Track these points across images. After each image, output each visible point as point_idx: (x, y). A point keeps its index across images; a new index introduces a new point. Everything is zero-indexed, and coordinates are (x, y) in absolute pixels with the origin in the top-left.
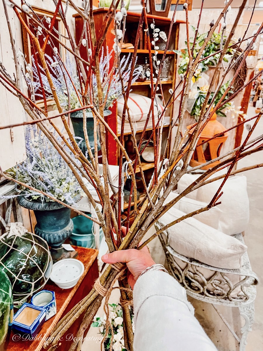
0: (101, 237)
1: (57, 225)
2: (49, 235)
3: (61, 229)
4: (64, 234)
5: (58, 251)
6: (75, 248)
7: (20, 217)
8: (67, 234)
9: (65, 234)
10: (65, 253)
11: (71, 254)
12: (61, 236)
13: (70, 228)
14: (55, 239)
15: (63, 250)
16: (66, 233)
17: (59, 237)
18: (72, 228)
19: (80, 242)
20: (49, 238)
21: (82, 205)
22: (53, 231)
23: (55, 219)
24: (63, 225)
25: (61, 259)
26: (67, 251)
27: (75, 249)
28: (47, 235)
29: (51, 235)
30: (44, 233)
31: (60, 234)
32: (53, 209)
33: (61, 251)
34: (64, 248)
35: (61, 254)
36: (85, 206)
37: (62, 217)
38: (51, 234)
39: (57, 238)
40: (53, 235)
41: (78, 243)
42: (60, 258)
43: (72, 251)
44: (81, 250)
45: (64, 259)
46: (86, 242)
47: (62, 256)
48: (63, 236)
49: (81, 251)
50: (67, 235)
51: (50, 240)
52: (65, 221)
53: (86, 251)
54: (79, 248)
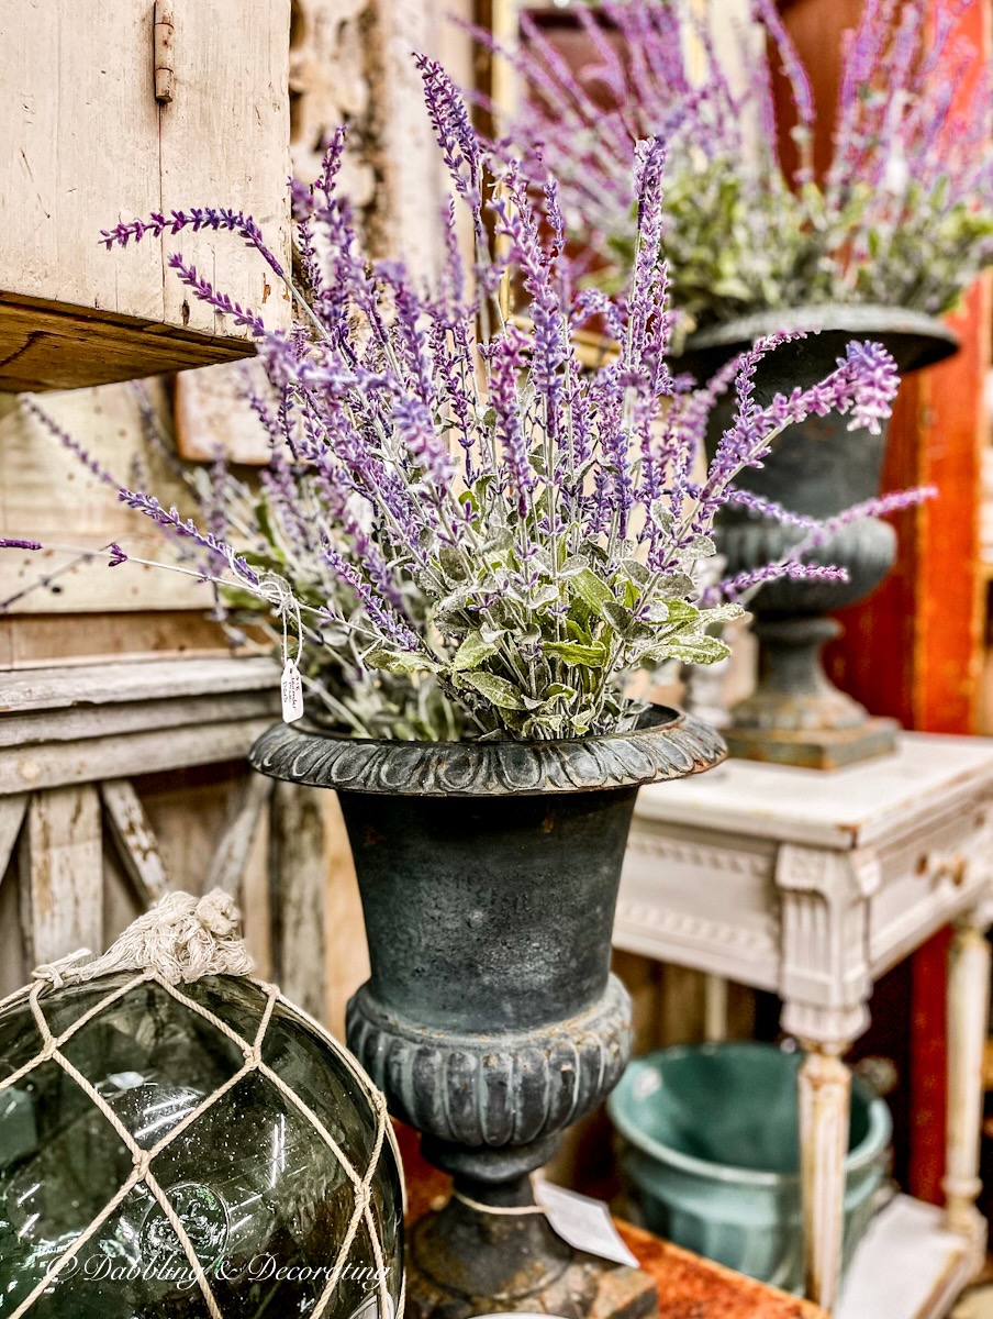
0: (856, 1222)
1: (486, 979)
2: (424, 1054)
3: (524, 1022)
4: (540, 1071)
5: (495, 1228)
6: (646, 1254)
7: (308, 929)
8: (567, 1078)
9: (548, 1076)
10: (545, 1264)
11: (594, 1289)
12: (513, 1082)
13: (594, 1039)
14: (460, 1096)
15: (536, 1236)
16: (556, 1067)
17: (497, 1085)
18: (613, 1038)
19: (695, 1221)
20: (416, 1074)
21: (724, 931)
22: (454, 1029)
23: (477, 916)
24: (537, 994)
25: (510, 1306)
26: (570, 1254)
27: (639, 1257)
28: (406, 1055)
29: (437, 1058)
30: (391, 1030)
31: (509, 1067)
32: (451, 788)
33: (522, 1235)
34: (543, 1221)
35: (516, 1261)
36: (743, 935)
37: (538, 919)
38: (441, 1046)
39: (482, 1097)
40: (451, 1060)
41: (678, 1225)
42: (504, 1296)
43: (608, 1265)
44: (684, 1277)
45: (530, 1310)
46: (732, 1230)
47: (521, 1283)
48: (531, 1090)
49: (685, 1289)
50: (565, 1095)
51: (424, 1095)
52: (561, 963)
53: (724, 1297)
54: (676, 1261)
